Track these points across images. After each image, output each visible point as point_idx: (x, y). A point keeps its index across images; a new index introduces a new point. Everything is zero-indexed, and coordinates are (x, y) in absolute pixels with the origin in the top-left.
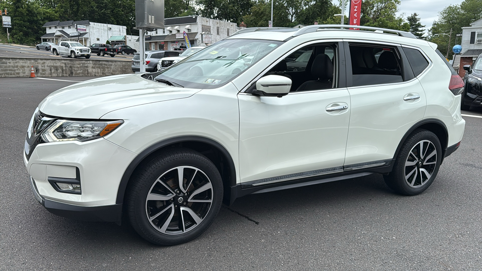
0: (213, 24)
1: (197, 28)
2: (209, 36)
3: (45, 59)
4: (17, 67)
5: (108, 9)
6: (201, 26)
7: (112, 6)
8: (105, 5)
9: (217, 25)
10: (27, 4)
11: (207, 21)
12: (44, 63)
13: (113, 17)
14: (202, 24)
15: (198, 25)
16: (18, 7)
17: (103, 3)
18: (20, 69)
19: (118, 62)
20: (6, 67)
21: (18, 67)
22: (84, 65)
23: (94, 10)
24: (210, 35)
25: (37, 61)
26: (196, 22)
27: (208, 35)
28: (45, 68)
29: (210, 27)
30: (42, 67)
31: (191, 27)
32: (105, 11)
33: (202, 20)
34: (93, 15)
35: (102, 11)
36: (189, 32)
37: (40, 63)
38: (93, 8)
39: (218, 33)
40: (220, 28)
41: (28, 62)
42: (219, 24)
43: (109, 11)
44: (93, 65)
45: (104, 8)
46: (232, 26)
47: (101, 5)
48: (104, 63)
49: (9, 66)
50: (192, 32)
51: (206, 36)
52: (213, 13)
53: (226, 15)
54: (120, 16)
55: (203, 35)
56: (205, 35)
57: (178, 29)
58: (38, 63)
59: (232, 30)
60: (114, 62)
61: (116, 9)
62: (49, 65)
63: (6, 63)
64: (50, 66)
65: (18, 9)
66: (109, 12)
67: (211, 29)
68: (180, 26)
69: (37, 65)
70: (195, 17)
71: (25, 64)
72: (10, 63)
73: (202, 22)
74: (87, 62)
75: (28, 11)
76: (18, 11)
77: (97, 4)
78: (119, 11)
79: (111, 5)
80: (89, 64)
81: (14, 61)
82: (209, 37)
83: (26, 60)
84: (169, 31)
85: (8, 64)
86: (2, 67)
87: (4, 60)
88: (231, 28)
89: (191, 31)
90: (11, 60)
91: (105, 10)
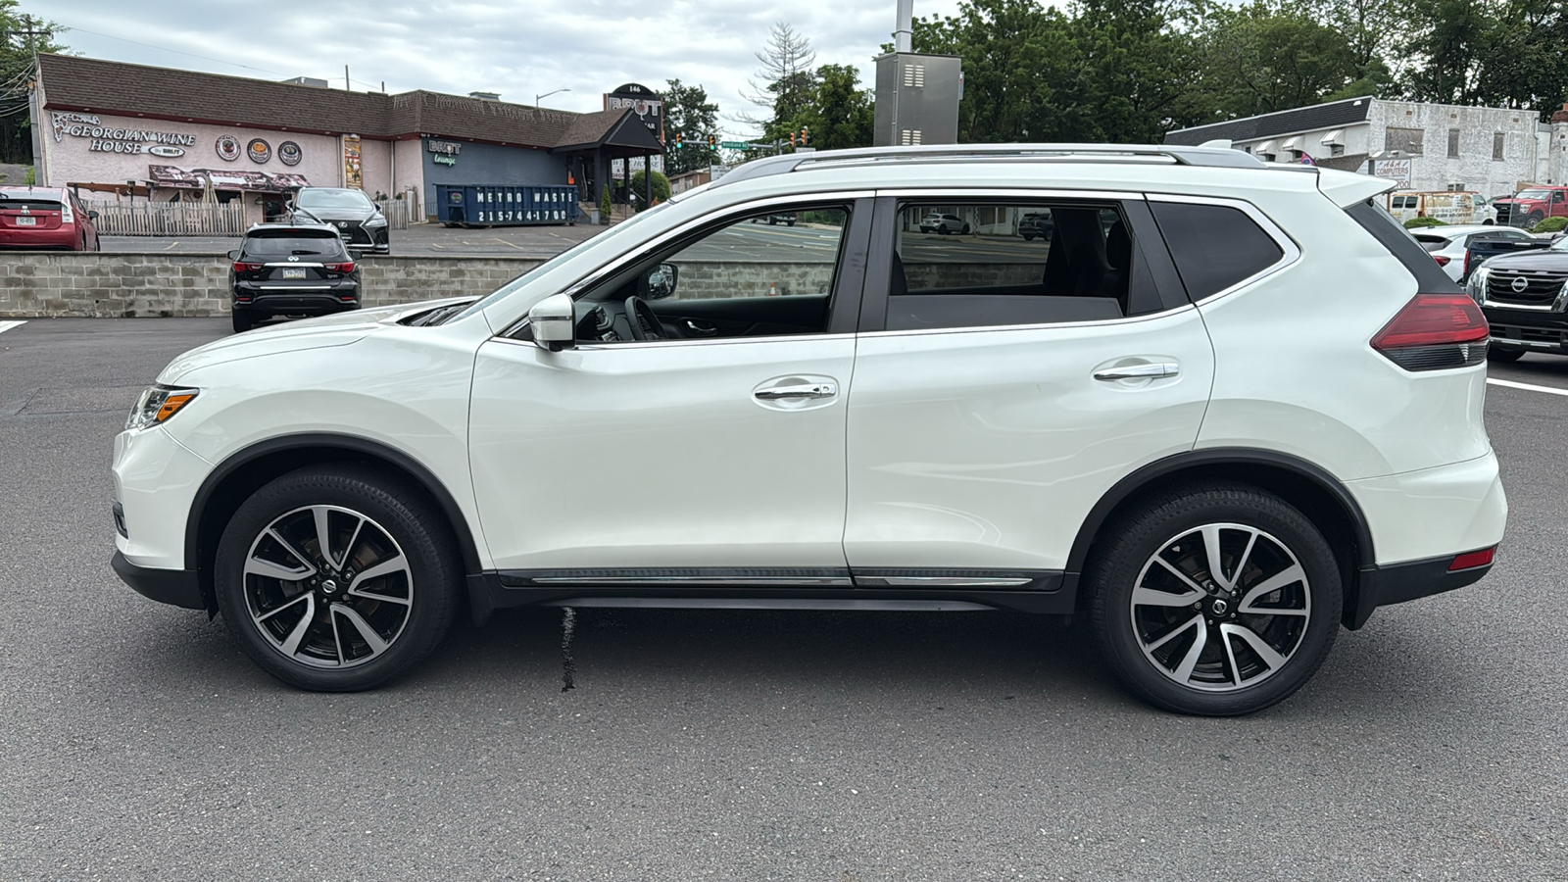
0: (1434, 122)
1: (1365, 140)
2: (1398, 164)
3: (808, 264)
4: (736, 285)
5: (1089, 100)
6: (1384, 131)
7: (1101, 92)
8: (1079, 90)
9: (1450, 122)
10: (860, 110)
11: (1409, 113)
12: (805, 274)
13: (1101, 126)
14: (1389, 124)
15: (1372, 128)
16: (836, 120)
17: (1074, 84)
18: (743, 291)
19: (1015, 266)
20: (709, 286)
21: (739, 287)
22: (914, 279)
23: (1044, 108)
24: (1403, 161)
25: (786, 270)
26: (1364, 120)
27: (1397, 162)
28: (807, 288)
29: (1423, 130)
30: (799, 284)
31: (1344, 139)
32: (1079, 109)
33: (1387, 110)
34: (1038, 124)
35: (1068, 109)
36: (1336, 156)
37: (793, 275)
38: (1041, 102)
39: (1453, 151)
40: (1462, 133)
41: (765, 272)
42: (1458, 118)
43: (1088, 109)
44: (941, 277)
45: (1075, 100)
46: (1516, 120)
47: (1067, 90)
48: (971, 270)
49: (718, 285)
50: (1347, 153)
51: (1387, 164)
52: (1462, 81)
53: (1510, 82)
54: (1125, 119)
55: (1377, 163)
56: (1385, 162)
57: (1295, 148)
58: (788, 276)
59: (1518, 136)
60: (1005, 266)
61: (1114, 100)
62: (817, 280)
63: (711, 277)
64: (818, 284)
65: (837, 126)
66: (1091, 109)
67: (1425, 138)
68: (1307, 137)
69: (787, 279)
70: (1362, 100)
71: (755, 277)
72: (719, 275)
73: (1386, 118)
74: (922, 270)
75: (860, 127)
76: (836, 132)
77: (1054, 90)
78: (1122, 104)
79: (1097, 87)
80: (928, 274)
81: (731, 271)
82: (1401, 166)
83: (758, 267)
84: (1266, 155)
85: (715, 278)
86: (699, 287)
87: (706, 269)
88: (1512, 128)
89: (1342, 151)
90: (722, 267)
91: (1078, 105)
